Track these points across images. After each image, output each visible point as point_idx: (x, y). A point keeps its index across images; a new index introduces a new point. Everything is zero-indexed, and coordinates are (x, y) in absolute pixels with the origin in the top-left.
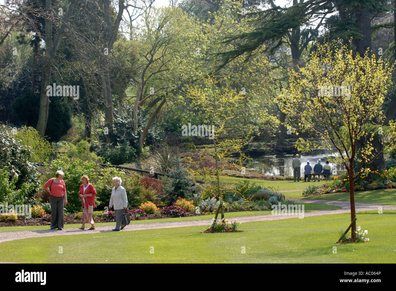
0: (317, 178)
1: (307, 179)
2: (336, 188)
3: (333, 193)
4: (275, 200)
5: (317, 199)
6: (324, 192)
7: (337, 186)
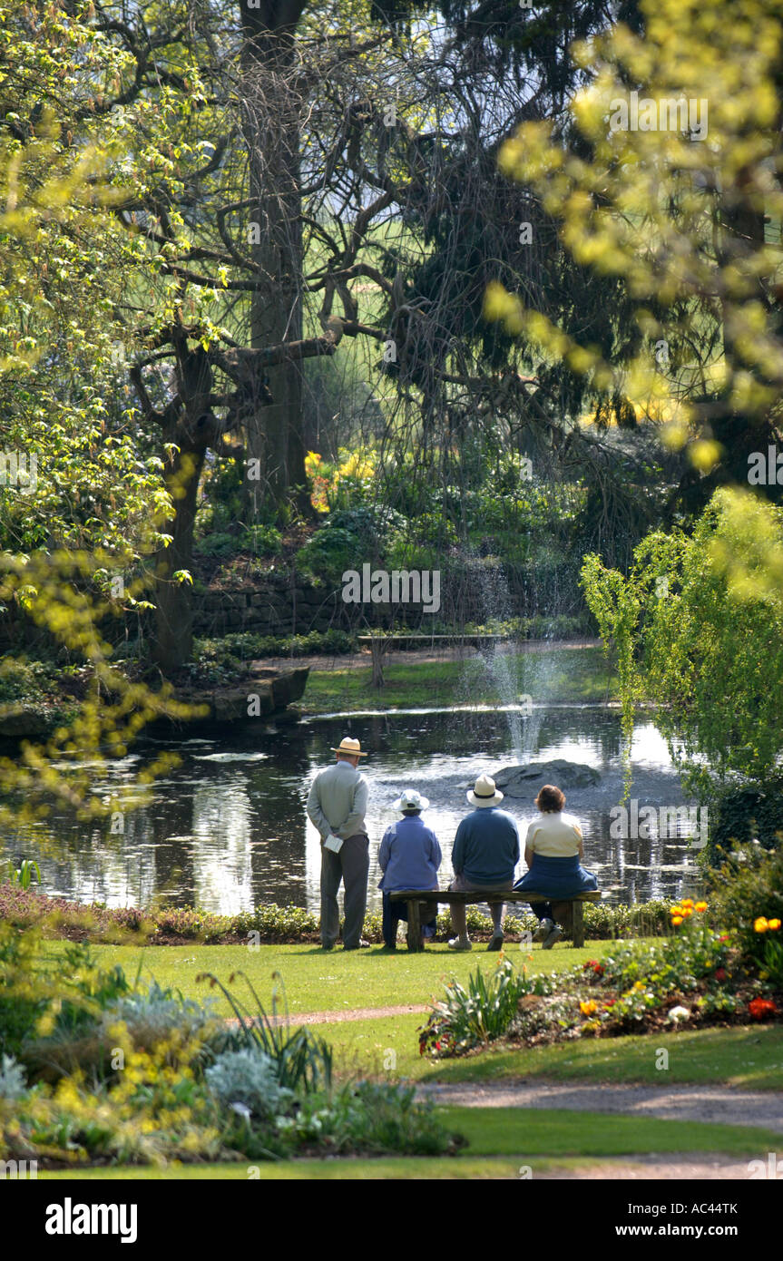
0: (474, 928)
1: (402, 928)
2: (690, 992)
3: (669, 1028)
4: (256, 1079)
5: (552, 1075)
6: (595, 1024)
7: (704, 975)
